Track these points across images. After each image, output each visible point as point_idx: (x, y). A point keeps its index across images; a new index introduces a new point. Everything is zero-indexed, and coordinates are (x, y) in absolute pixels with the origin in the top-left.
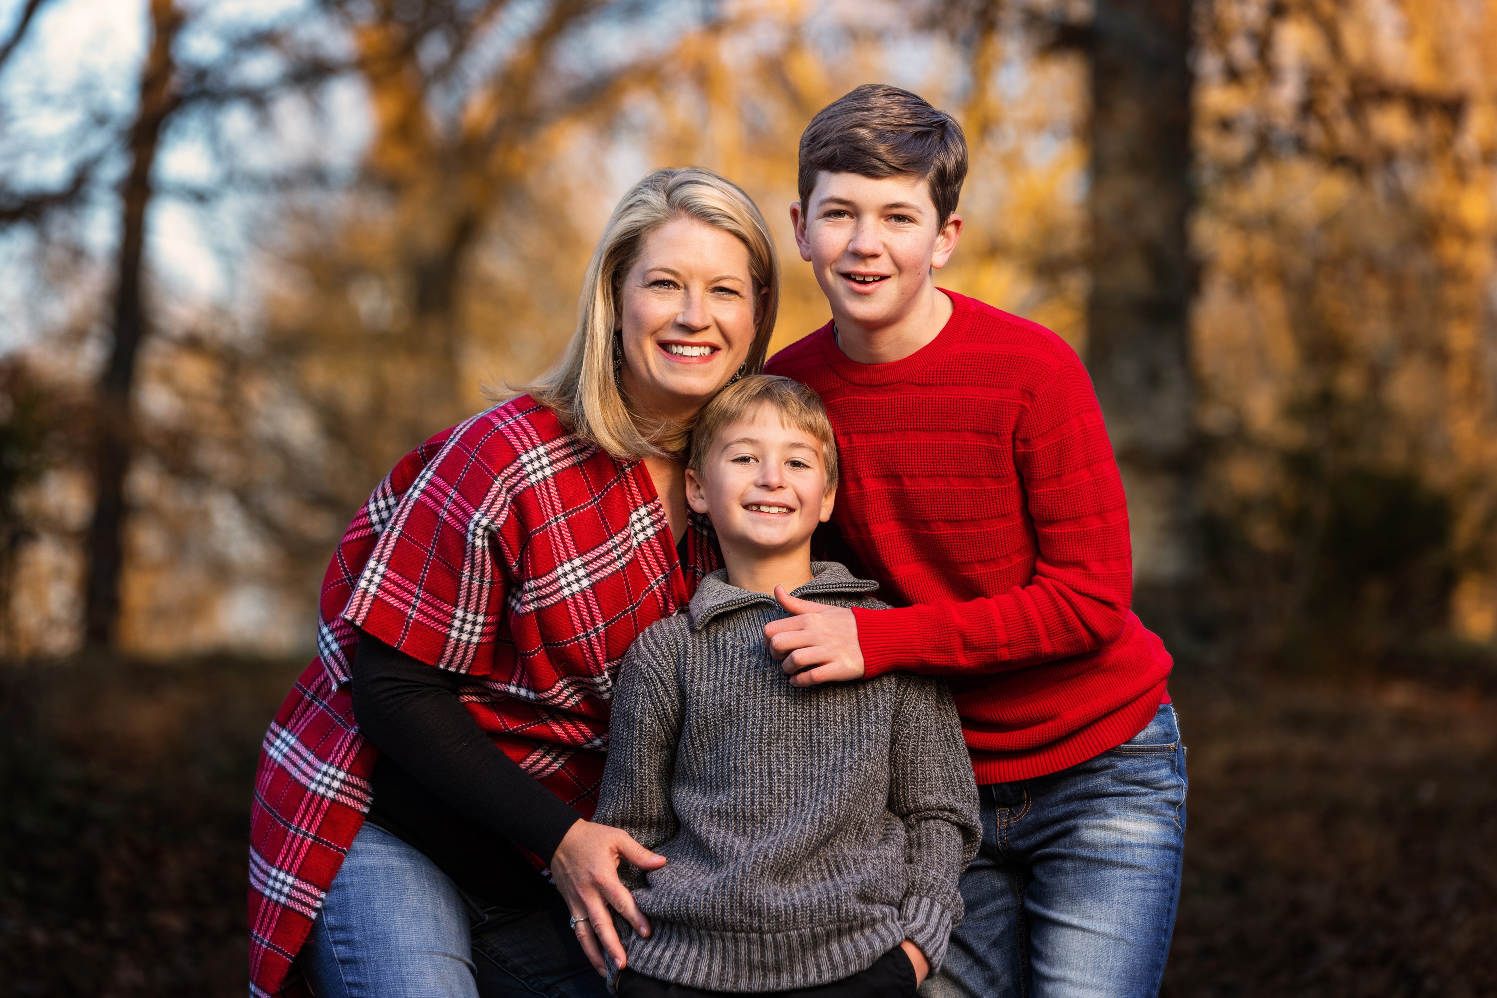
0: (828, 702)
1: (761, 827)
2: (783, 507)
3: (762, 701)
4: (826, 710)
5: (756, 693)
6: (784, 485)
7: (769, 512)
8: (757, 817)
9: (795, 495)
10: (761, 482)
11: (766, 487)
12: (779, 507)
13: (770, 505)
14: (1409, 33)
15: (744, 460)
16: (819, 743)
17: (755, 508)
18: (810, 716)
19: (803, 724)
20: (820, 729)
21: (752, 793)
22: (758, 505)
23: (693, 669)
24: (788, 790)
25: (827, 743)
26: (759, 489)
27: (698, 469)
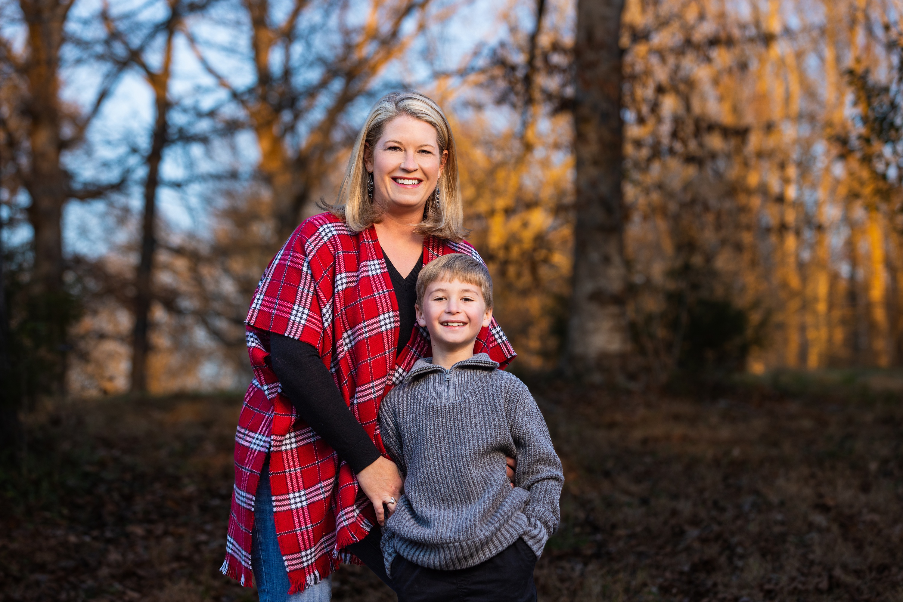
0: (467, 418)
1: (443, 486)
2: (460, 322)
3: (434, 421)
4: (466, 422)
5: (430, 417)
6: (460, 311)
7: (453, 326)
8: (440, 481)
9: (466, 316)
10: (447, 311)
11: (450, 313)
12: (458, 322)
13: (453, 322)
14: (721, 99)
15: (441, 299)
16: (464, 438)
17: (446, 324)
18: (458, 426)
19: (455, 430)
20: (464, 431)
21: (435, 469)
22: (447, 322)
23: (403, 411)
24: (452, 464)
25: (468, 438)
26: (447, 314)
27: (420, 305)
